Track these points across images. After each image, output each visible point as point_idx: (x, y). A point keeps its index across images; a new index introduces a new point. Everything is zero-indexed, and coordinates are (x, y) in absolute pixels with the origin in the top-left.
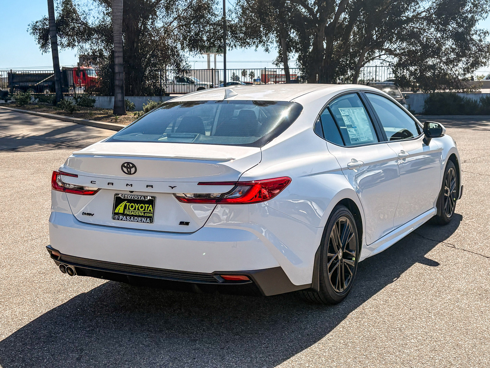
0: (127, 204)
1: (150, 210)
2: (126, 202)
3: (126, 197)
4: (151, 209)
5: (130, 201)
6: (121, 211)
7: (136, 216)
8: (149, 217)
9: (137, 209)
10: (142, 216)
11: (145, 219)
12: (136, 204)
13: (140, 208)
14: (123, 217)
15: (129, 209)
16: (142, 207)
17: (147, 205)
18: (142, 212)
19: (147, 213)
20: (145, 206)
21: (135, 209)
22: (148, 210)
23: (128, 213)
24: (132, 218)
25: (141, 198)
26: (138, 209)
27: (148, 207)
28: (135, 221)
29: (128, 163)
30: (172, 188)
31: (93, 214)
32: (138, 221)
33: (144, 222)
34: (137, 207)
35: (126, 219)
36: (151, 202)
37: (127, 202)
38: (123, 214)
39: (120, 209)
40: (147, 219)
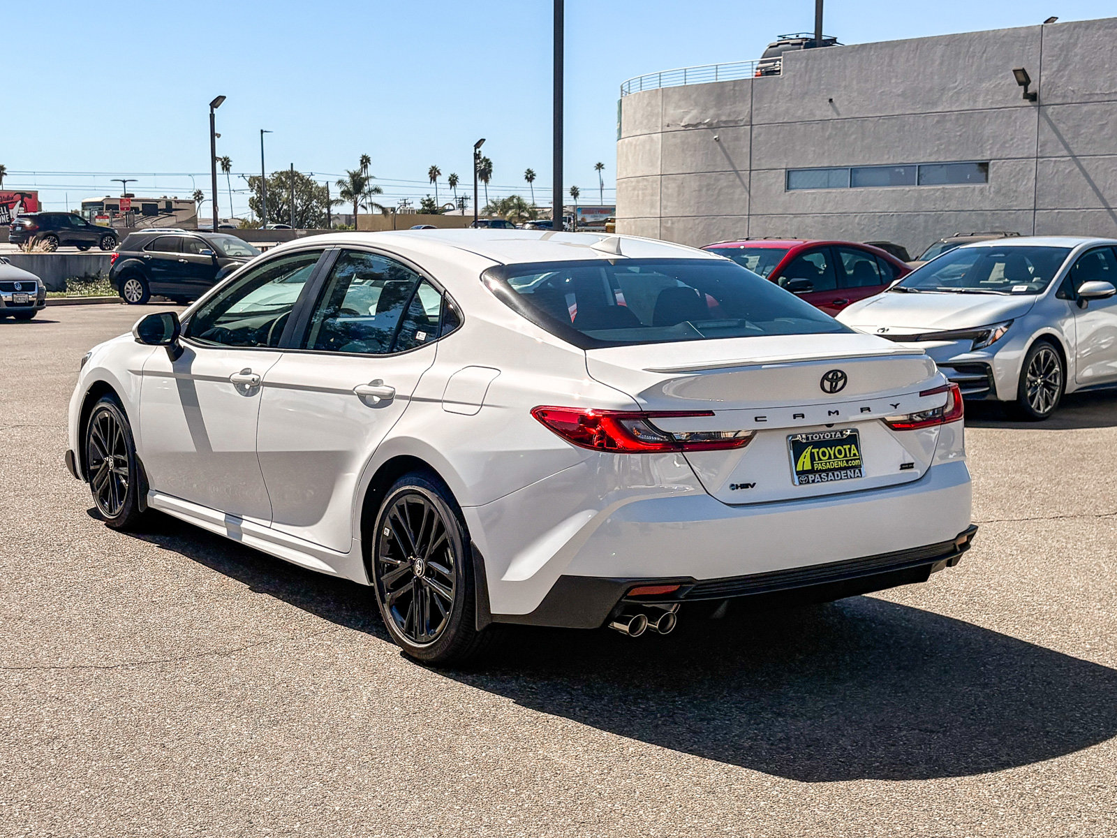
0: (813, 451)
1: (855, 455)
2: (810, 447)
3: (810, 439)
4: (856, 452)
5: (818, 445)
6: (808, 467)
7: (835, 469)
8: (856, 467)
9: (833, 457)
10: (845, 468)
11: (852, 471)
12: (829, 448)
13: (837, 454)
14: (815, 476)
15: (820, 459)
16: (840, 452)
17: (847, 447)
18: (843, 461)
19: (852, 460)
20: (845, 449)
21: (830, 458)
22: (852, 455)
23: (820, 467)
24: (830, 474)
25: (835, 435)
26: (835, 456)
27: (850, 449)
28: (836, 478)
29: (835, 372)
30: (896, 406)
31: (754, 484)
32: (841, 479)
33: (851, 477)
34: (832, 453)
35: (821, 478)
36: (853, 439)
37: (812, 448)
38: (812, 471)
39: (805, 462)
40: (854, 471)
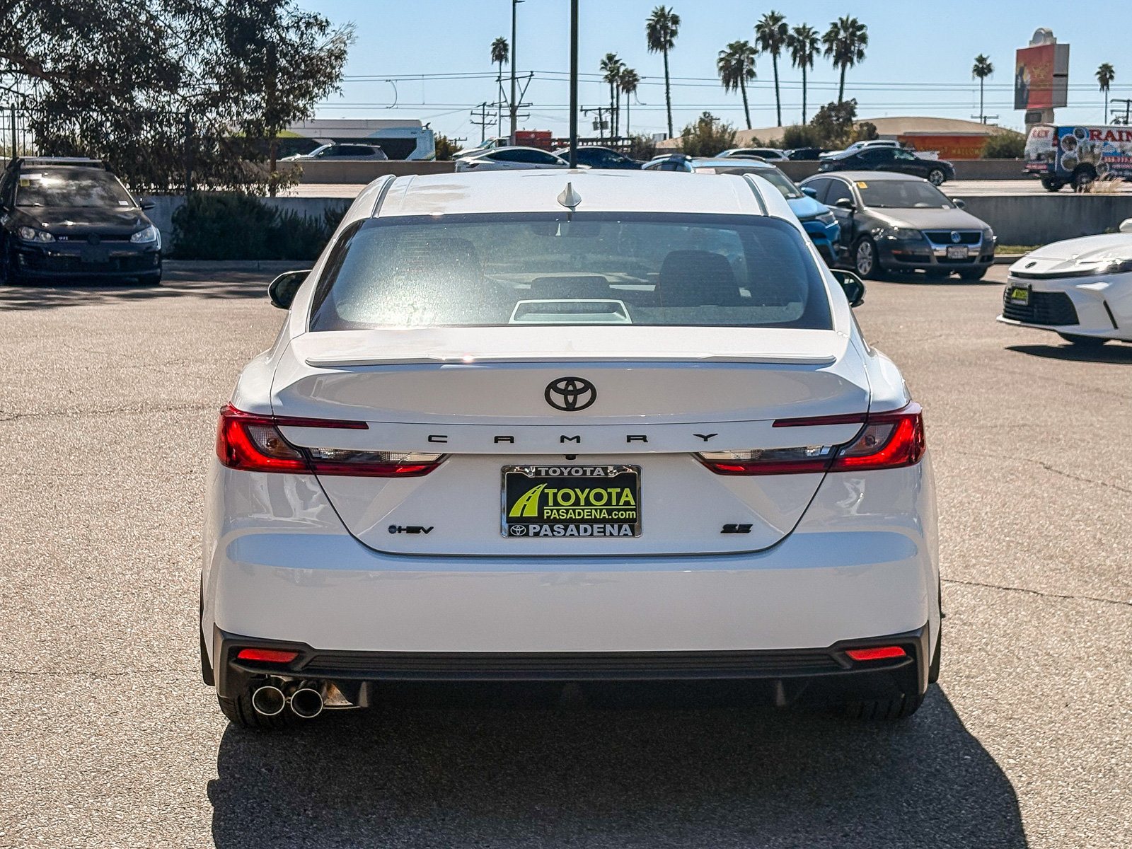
0: (546, 491)
1: (627, 503)
2: (543, 486)
3: (543, 474)
4: (631, 499)
5: (559, 483)
6: (532, 511)
7: (583, 521)
8: (625, 521)
9: (582, 503)
10: (604, 521)
11: (616, 526)
12: (578, 490)
13: (592, 500)
14: (541, 527)
15: (556, 503)
16: (598, 497)
17: (614, 491)
18: (601, 510)
19: (619, 510)
20: (610, 495)
21: (577, 503)
22: (621, 503)
23: (554, 515)
24: (572, 526)
25: (592, 472)
26: (588, 502)
27: (619, 496)
28: (582, 533)
29: (570, 381)
30: (706, 438)
31: (431, 528)
32: (592, 535)
33: (611, 535)
34: (582, 497)
35: (553, 531)
36: (629, 480)
37: (547, 488)
38: (539, 519)
39: (528, 504)
40: (620, 528)
